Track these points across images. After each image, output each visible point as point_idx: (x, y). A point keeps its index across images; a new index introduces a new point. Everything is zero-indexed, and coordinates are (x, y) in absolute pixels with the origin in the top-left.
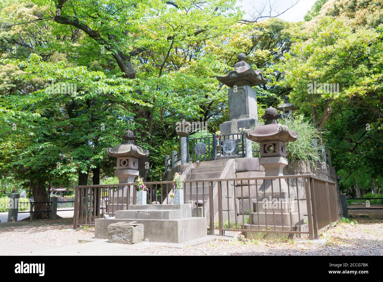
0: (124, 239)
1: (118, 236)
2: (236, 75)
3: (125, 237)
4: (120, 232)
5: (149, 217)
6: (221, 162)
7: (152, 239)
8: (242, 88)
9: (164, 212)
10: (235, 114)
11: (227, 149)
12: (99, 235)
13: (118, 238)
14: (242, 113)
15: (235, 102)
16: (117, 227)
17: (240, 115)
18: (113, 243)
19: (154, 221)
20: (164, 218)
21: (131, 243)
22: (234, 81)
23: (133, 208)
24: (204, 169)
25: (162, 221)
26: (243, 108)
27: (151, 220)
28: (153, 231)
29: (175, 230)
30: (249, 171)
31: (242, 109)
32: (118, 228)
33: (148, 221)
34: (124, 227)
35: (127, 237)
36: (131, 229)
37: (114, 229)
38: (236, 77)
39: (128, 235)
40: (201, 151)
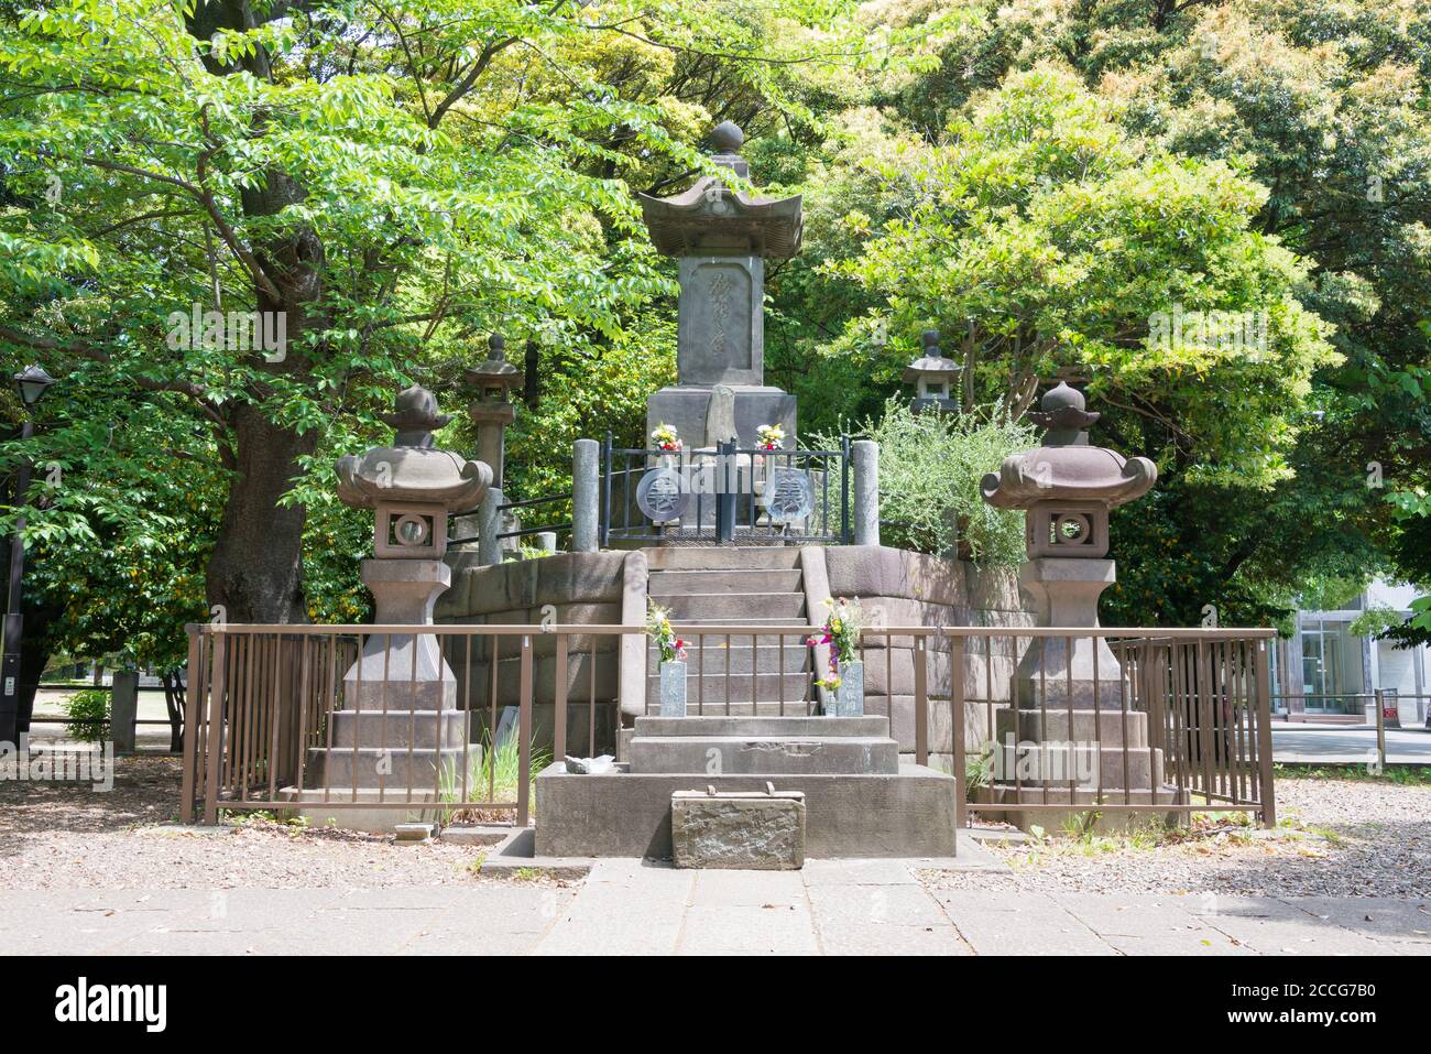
0: (756, 852)
1: (727, 843)
2: (732, 211)
3: (761, 843)
4: (738, 826)
5: (807, 765)
6: (764, 556)
7: (836, 848)
8: (741, 267)
9: (875, 746)
10: (701, 362)
11: (780, 507)
12: (557, 843)
13: (724, 848)
14: (731, 363)
15: (702, 313)
16: (724, 805)
17: (723, 368)
18: (704, 872)
19: (846, 778)
20: (874, 767)
21: (792, 866)
22: (704, 228)
23: (660, 730)
24: (709, 579)
25: (885, 780)
26: (736, 344)
27: (834, 776)
28: (845, 815)
29: (942, 813)
30: (878, 595)
31: (731, 345)
32: (728, 809)
33: (817, 780)
34: (762, 807)
35: (775, 844)
36: (792, 813)
37: (706, 815)
38: (727, 216)
39: (778, 836)
40: (666, 505)
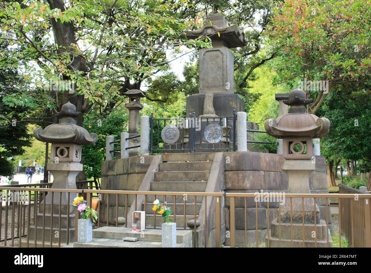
6: (203, 156)
8: (220, 51)
10: (207, 84)
11: (210, 138)
14: (217, 84)
15: (207, 68)
17: (214, 86)
26: (219, 77)
38: (212, 34)
40: (171, 137)
